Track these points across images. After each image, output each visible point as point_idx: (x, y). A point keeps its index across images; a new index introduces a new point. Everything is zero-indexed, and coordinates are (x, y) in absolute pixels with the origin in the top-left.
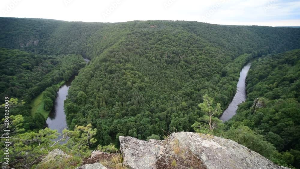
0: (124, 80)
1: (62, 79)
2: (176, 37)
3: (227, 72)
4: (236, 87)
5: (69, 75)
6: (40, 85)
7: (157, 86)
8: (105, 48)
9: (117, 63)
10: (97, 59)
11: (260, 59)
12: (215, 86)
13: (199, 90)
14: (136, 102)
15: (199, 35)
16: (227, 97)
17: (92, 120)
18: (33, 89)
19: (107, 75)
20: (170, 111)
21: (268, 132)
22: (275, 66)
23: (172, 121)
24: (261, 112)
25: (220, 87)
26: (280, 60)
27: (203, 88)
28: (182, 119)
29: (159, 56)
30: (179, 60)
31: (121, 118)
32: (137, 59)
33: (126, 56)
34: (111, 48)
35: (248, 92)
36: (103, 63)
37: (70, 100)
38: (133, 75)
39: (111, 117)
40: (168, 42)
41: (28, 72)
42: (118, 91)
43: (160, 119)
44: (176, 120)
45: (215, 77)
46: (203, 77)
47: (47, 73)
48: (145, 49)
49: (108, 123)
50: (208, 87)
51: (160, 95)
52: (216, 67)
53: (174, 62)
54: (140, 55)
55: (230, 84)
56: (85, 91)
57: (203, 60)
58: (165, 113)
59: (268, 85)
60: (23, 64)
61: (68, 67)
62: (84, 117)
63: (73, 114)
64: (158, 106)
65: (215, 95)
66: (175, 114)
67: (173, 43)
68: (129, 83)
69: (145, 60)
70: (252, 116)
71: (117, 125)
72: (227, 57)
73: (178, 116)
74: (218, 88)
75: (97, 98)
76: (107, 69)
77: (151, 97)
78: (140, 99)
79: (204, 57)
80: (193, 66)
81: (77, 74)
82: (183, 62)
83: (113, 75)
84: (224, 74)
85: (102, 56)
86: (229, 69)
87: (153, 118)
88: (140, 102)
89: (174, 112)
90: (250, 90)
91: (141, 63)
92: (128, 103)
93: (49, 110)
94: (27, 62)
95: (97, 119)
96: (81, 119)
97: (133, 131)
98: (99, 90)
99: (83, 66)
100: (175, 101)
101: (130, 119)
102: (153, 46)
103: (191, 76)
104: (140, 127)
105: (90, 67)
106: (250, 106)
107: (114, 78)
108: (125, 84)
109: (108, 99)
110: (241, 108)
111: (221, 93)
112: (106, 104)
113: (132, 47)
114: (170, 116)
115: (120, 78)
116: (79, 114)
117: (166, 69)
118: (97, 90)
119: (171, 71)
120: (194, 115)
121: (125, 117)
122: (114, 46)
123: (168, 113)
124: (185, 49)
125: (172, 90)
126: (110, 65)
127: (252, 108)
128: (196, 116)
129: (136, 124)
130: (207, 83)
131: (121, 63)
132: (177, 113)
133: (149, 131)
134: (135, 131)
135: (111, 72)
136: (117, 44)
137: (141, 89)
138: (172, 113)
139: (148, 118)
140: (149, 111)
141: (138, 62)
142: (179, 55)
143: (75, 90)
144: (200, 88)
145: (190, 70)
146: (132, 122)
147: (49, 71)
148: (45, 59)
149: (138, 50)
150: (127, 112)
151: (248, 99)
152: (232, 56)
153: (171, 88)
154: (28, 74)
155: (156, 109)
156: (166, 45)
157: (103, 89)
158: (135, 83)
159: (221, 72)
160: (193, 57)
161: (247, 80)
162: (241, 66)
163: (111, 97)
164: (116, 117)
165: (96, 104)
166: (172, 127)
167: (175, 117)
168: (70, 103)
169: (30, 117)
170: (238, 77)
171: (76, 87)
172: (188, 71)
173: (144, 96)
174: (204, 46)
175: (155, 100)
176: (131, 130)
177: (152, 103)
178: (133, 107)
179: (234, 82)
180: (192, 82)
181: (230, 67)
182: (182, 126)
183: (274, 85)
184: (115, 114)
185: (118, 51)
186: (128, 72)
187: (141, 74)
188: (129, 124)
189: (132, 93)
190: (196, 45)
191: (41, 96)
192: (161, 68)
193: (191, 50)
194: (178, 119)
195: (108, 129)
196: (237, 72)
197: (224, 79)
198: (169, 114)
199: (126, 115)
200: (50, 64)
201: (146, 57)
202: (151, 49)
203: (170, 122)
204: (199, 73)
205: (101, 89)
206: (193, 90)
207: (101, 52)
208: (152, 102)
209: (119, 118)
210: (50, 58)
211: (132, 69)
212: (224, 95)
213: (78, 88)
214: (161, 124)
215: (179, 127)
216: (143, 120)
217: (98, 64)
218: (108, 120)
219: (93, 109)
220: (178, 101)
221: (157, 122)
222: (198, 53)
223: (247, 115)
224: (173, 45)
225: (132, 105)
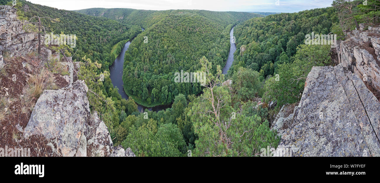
0: (163, 45)
1: (128, 38)
2: (193, 18)
3: (223, 35)
4: (230, 43)
5: (132, 36)
6: (119, 38)
7: (184, 49)
8: (153, 24)
9: (159, 33)
10: (148, 29)
11: (236, 26)
12: (218, 45)
13: (210, 50)
14: (169, 62)
15: (206, 17)
16: (226, 51)
17: (138, 71)
18: (116, 39)
19: (152, 40)
21: (251, 63)
22: (243, 28)
24: (245, 53)
25: (222, 45)
26: (244, 25)
27: (212, 48)
29: (184, 29)
30: (196, 31)
31: (158, 74)
32: (171, 31)
33: (165, 29)
34: (157, 23)
35: (236, 44)
36: (151, 32)
37: (128, 52)
38: (168, 41)
39: (151, 72)
40: (189, 21)
41: (116, 31)
42: (158, 52)
45: (218, 39)
46: (211, 41)
47: (123, 33)
48: (176, 25)
49: (148, 77)
50: (215, 46)
51: (185, 56)
52: (217, 33)
53: (193, 32)
54: (173, 28)
55: (227, 42)
56: (138, 48)
57: (209, 30)
60: (115, 27)
61: (133, 31)
62: (134, 67)
63: (128, 62)
64: (184, 65)
65: (220, 51)
67: (192, 22)
68: (166, 47)
69: (176, 31)
70: (242, 58)
71: (154, 80)
72: (221, 27)
74: (220, 46)
75: (144, 54)
76: (153, 36)
77: (180, 58)
78: (172, 59)
79: (210, 28)
80: (204, 34)
81: (136, 37)
82: (198, 32)
83: (156, 41)
84: (222, 37)
85: (151, 28)
86: (224, 33)
88: (172, 61)
91: (173, 33)
92: (164, 62)
93: (118, 54)
94: (117, 26)
95: (141, 71)
96: (132, 67)
97: (165, 88)
98: (146, 49)
99: (141, 32)
100: (195, 61)
101: (164, 76)
102: (180, 23)
103: (204, 41)
104: (170, 85)
105: (144, 34)
106: (239, 52)
107: (156, 42)
108: (163, 47)
109: (151, 57)
110: (235, 55)
111: (223, 49)
112: (149, 60)
113: (168, 24)
115: (160, 43)
116: (131, 63)
117: (189, 37)
118: (145, 49)
119: (191, 39)
121: (161, 74)
122: (158, 23)
124: (199, 25)
125: (192, 52)
126: (155, 34)
127: (240, 53)
129: (168, 82)
130: (214, 44)
131: (161, 33)
134: (167, 88)
135: (155, 38)
136: (160, 21)
137: (173, 51)
140: (178, 70)
141: (172, 33)
142: (196, 28)
143: (133, 46)
144: (210, 48)
145: (202, 37)
146: (165, 79)
147: (124, 32)
148: (124, 26)
149: (172, 26)
150: (163, 70)
151: (237, 48)
152: (224, 26)
153: (192, 50)
154: (116, 32)
156: (188, 23)
157: (149, 49)
158: (169, 47)
159: (220, 36)
160: (204, 29)
162: (229, 31)
163: (153, 56)
164: (154, 73)
165: (143, 59)
168: (128, 54)
169: (109, 54)
170: (229, 37)
171: (133, 44)
172: (201, 38)
173: (175, 57)
174: (209, 23)
175: (182, 60)
176: (164, 87)
177: (180, 63)
178: (167, 65)
179: (228, 40)
180: (205, 45)
181: (224, 32)
183: (246, 37)
184: (154, 70)
185: (160, 26)
186: (165, 39)
187: (173, 41)
188: (163, 81)
189: (167, 54)
190: (205, 22)
191: (117, 44)
192: (186, 36)
193: (202, 25)
195: (147, 82)
196: (228, 34)
197: (223, 40)
199: (162, 72)
200: (125, 29)
201: (177, 30)
202: (179, 25)
204: (208, 38)
205: (148, 49)
206: (206, 50)
207: (151, 25)
208: (180, 61)
209: (156, 74)
210: (126, 26)
211: (168, 37)
212: (225, 50)
213: (135, 45)
217: (148, 32)
218: (149, 74)
219: (140, 62)
220: (197, 60)
222: (206, 26)
223: (239, 59)
224: (192, 23)
225: (167, 64)
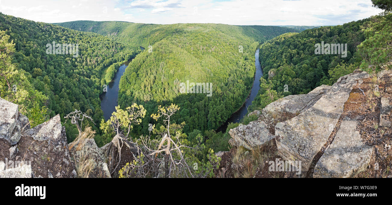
0: (168, 68)
1: (124, 59)
2: (208, 34)
5: (129, 58)
6: (111, 60)
8: (156, 41)
13: (229, 75)
14: (177, 91)
15: (224, 32)
18: (107, 61)
19: (155, 62)
20: (207, 100)
23: (211, 111)
24: (274, 79)
28: (219, 107)
29: (195, 49)
30: (212, 51)
32: (179, 51)
33: (171, 48)
34: (160, 41)
35: (263, 68)
37: (125, 77)
38: (175, 64)
39: (153, 102)
40: (202, 38)
41: (107, 50)
42: (162, 77)
43: (199, 109)
44: (214, 108)
47: (116, 53)
48: (185, 43)
49: (149, 109)
53: (208, 53)
54: (182, 48)
57: (228, 50)
58: (203, 102)
59: (272, 59)
61: (129, 51)
64: (196, 95)
65: (243, 77)
66: (212, 102)
69: (185, 52)
73: (215, 104)
74: (243, 70)
75: (145, 80)
76: (156, 57)
79: (229, 47)
80: (222, 55)
81: (134, 58)
82: (214, 53)
83: (160, 63)
87: (192, 109)
89: (211, 101)
90: (264, 66)
91: (182, 54)
93: (110, 79)
94: (109, 44)
102: (191, 41)
103: (221, 64)
105: (144, 54)
106: (267, 78)
107: (160, 65)
108: (168, 72)
109: (153, 84)
112: (151, 88)
113: (175, 42)
114: (208, 105)
115: (164, 66)
117: (202, 58)
119: (205, 61)
120: (229, 100)
122: (163, 40)
123: (205, 102)
124: (215, 43)
126: (158, 54)
128: (231, 100)
131: (166, 54)
132: (214, 101)
133: (188, 125)
135: (159, 60)
136: (165, 38)
137: (181, 77)
138: (209, 101)
139: (187, 108)
140: (188, 101)
141: (180, 53)
142: (211, 47)
147: (118, 52)
149: (180, 44)
151: (264, 73)
155: (195, 98)
156: (201, 40)
157: (151, 74)
159: (242, 58)
160: (221, 48)
161: (260, 59)
163: (156, 82)
165: (143, 87)
166: (211, 117)
167: (213, 106)
168: (125, 80)
169: (99, 79)
171: (131, 67)
174: (228, 40)
181: (248, 52)
182: (220, 115)
184: (157, 100)
185: (165, 44)
186: (171, 61)
189: (173, 81)
190: (223, 40)
191: (110, 68)
192: (198, 58)
193: (219, 43)
194: (215, 107)
196: (253, 55)
198: (207, 103)
199: (168, 103)
200: (119, 48)
201: (186, 50)
203: (209, 111)
204: (227, 60)
205: (149, 73)
210: (120, 44)
211: (175, 59)
214: (200, 115)
215: (217, 117)
216: (182, 111)
219: (139, 91)
221: (195, 113)
222: (224, 45)
224: (206, 40)
